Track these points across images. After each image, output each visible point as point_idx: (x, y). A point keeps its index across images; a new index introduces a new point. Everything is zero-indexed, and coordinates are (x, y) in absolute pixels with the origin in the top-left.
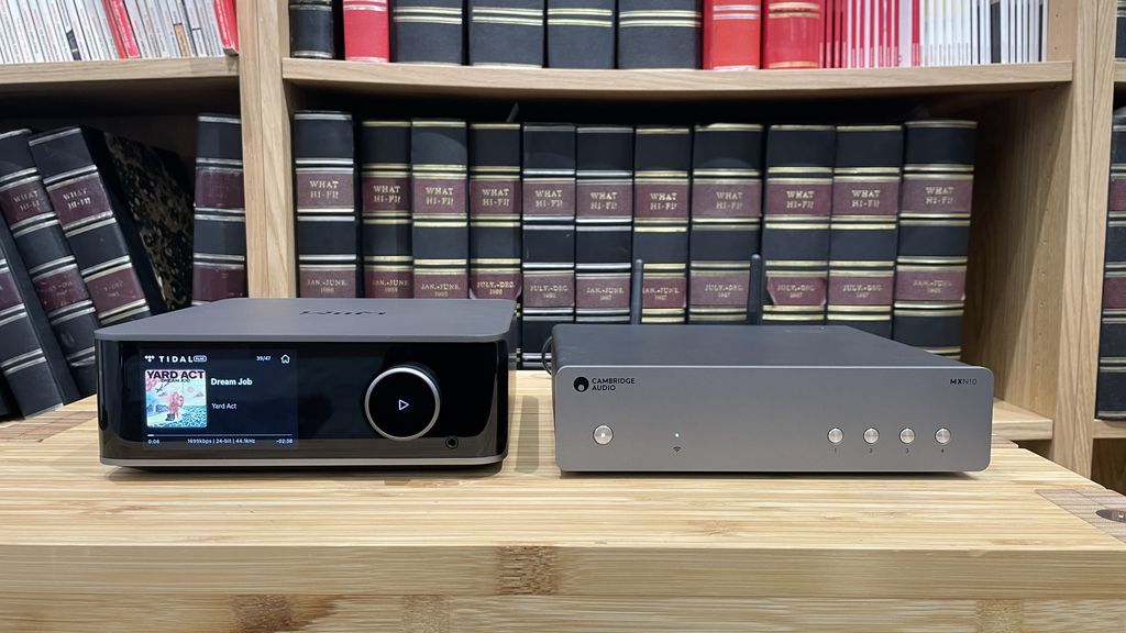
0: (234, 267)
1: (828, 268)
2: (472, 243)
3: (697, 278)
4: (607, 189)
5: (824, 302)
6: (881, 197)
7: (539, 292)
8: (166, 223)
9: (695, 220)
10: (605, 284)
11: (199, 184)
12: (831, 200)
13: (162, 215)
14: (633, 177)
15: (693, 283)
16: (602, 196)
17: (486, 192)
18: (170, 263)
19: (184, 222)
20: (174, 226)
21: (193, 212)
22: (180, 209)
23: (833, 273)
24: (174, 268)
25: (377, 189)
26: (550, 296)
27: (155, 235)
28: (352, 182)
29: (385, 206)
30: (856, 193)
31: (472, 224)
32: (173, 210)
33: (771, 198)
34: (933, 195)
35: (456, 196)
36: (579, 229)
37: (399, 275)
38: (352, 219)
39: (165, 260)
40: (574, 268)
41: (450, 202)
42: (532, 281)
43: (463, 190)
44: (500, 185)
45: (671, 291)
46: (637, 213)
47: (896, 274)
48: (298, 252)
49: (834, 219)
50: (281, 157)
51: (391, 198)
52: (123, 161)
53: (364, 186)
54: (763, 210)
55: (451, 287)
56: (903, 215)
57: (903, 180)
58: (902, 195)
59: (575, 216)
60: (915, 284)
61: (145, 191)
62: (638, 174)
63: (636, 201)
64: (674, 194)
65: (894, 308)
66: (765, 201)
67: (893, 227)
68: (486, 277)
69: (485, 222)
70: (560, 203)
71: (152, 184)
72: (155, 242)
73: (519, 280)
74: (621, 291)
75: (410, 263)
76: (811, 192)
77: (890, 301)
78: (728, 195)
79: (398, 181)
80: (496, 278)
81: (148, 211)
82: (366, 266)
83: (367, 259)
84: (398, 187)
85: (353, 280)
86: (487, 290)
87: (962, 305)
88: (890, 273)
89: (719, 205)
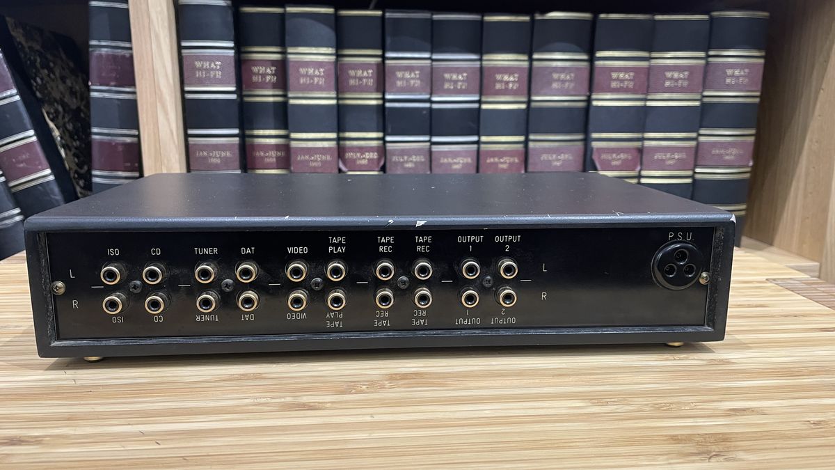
0: (128, 140)
1: (643, 139)
2: (341, 118)
3: (535, 149)
4: (458, 71)
5: (639, 168)
6: (689, 78)
7: (399, 162)
8: (66, 100)
9: (535, 98)
10: (455, 154)
11: (94, 64)
12: (648, 81)
13: (62, 93)
14: (481, 60)
15: (531, 152)
16: (454, 77)
17: (352, 73)
18: (72, 137)
19: (82, 100)
20: (73, 103)
21: (88, 90)
22: (77, 88)
23: (647, 143)
24: (75, 140)
25: (255, 69)
26: (409, 165)
27: (57, 111)
28: (233, 64)
29: (263, 85)
30: (669, 75)
31: (341, 102)
32: (71, 88)
33: (598, 78)
34: (732, 76)
35: (326, 75)
36: (435, 106)
37: (277, 147)
38: (234, 97)
39: (67, 134)
40: (429, 141)
41: (322, 82)
42: (394, 152)
43: (333, 71)
44: (365, 67)
45: (512, 160)
46: (484, 91)
47: (698, 144)
48: (186, 128)
49: (649, 97)
50: (168, 40)
51: (268, 78)
52: (24, 43)
53: (243, 67)
54: (591, 89)
55: (324, 157)
56: (706, 93)
57: (707, 64)
58: (707, 77)
59: (431, 94)
60: (713, 152)
61: (46, 71)
62: (485, 57)
63: (483, 82)
64: (516, 75)
65: (695, 173)
66: (592, 82)
67: (697, 103)
68: (353, 149)
69: (353, 100)
70: (418, 83)
71: (52, 65)
72: (57, 117)
73: (383, 151)
74: (469, 160)
75: (287, 137)
76: (632, 74)
77: (692, 167)
78: (562, 76)
79: (273, 63)
80: (362, 150)
81: (49, 89)
82: (248, 140)
83: (248, 132)
84: (274, 68)
85: (237, 151)
86: (354, 161)
87: (748, 169)
88: (693, 143)
89: (555, 85)
